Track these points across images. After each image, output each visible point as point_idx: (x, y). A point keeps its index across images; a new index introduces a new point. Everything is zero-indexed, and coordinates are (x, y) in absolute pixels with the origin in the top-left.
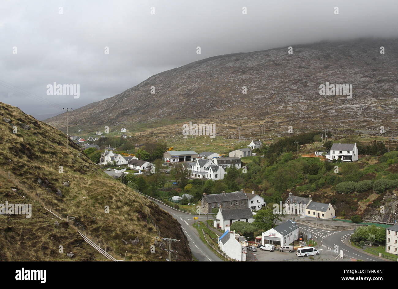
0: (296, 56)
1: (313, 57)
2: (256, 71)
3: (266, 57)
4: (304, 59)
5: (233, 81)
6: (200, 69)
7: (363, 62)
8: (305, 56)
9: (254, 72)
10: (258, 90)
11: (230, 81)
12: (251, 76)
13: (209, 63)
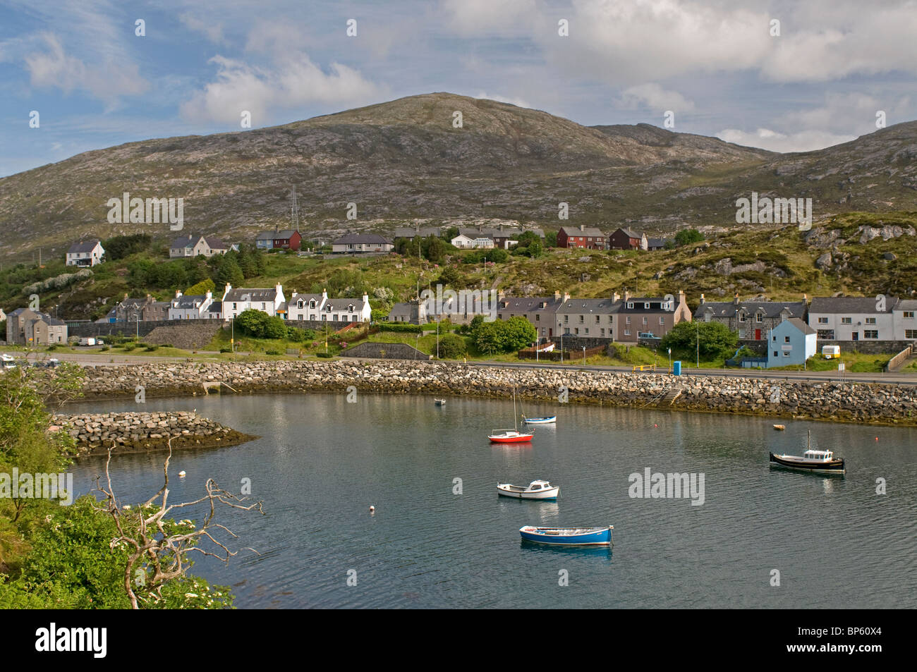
0: (289, 143)
1: (321, 146)
2: (200, 170)
3: (230, 143)
4: (304, 149)
5: (148, 189)
6: (92, 165)
7: (421, 158)
8: (307, 145)
9: (195, 172)
10: (192, 207)
11: (143, 190)
12: (187, 180)
13: (114, 154)
